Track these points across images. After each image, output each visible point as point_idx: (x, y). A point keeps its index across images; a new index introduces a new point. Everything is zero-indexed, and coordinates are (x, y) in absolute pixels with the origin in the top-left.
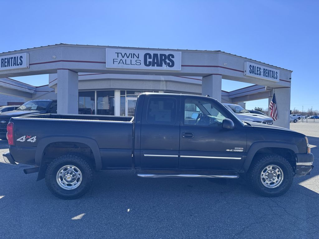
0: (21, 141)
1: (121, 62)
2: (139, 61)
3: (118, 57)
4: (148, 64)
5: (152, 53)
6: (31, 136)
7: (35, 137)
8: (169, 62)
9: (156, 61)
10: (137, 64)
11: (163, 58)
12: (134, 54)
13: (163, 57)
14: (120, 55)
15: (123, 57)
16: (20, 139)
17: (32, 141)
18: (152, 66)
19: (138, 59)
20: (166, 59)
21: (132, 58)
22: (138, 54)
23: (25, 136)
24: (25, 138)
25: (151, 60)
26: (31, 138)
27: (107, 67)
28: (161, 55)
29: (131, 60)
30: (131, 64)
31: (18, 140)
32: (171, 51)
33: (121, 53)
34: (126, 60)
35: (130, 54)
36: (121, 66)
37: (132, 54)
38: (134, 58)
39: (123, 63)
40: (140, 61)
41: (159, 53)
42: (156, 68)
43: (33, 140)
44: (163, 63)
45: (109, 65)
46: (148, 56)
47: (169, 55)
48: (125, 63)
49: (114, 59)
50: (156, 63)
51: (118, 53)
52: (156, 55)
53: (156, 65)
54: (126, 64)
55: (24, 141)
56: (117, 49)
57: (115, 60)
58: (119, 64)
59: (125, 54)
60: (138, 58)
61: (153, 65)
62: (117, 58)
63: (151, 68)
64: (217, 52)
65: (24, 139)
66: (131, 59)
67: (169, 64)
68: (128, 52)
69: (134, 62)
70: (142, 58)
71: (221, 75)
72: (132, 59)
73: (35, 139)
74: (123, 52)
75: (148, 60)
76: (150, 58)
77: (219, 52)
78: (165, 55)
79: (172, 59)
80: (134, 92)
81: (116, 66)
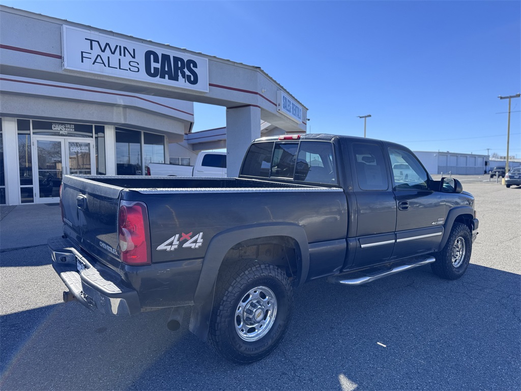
0: (168, 248)
1: (99, 60)
2: (136, 65)
3: (92, 49)
4: (152, 72)
5: (160, 52)
6: (191, 234)
7: (201, 234)
8: (190, 74)
9: (166, 69)
10: (132, 68)
11: (180, 66)
12: (125, 48)
13: (179, 62)
14: (95, 44)
15: (103, 51)
16: (167, 245)
17: (193, 246)
18: (160, 77)
19: (133, 60)
20: (184, 68)
21: (120, 55)
22: (134, 50)
23: (177, 236)
24: (178, 240)
25: (158, 66)
26: (192, 237)
27: (66, 67)
28: (176, 59)
29: (120, 60)
30: (120, 68)
31: (161, 247)
32: (192, 54)
33: (98, 42)
34: (109, 57)
35: (117, 46)
36: (98, 70)
37: (120, 47)
38: (125, 56)
39: (103, 63)
40: (138, 64)
41: (172, 54)
42: (166, 82)
43: (195, 242)
44: (180, 74)
45: (72, 63)
46: (152, 56)
47: (190, 61)
48: (107, 65)
49: (82, 52)
50: (167, 73)
51: (91, 41)
52: (166, 58)
53: (167, 76)
54: (109, 66)
55: (175, 249)
56: (89, 31)
57: (84, 55)
58: (94, 64)
59: (107, 44)
60: (134, 57)
61: (163, 77)
62: (90, 51)
63: (157, 80)
64: (256, 69)
65: (176, 243)
66: (120, 57)
67: (189, 77)
68: (114, 42)
69: (124, 65)
70: (141, 59)
71: (259, 107)
72: (122, 57)
73: (200, 240)
74: (103, 39)
75: (154, 65)
76: (156, 61)
77: (258, 70)
78: (182, 60)
79: (194, 69)
80: (51, 124)
81: (88, 68)
